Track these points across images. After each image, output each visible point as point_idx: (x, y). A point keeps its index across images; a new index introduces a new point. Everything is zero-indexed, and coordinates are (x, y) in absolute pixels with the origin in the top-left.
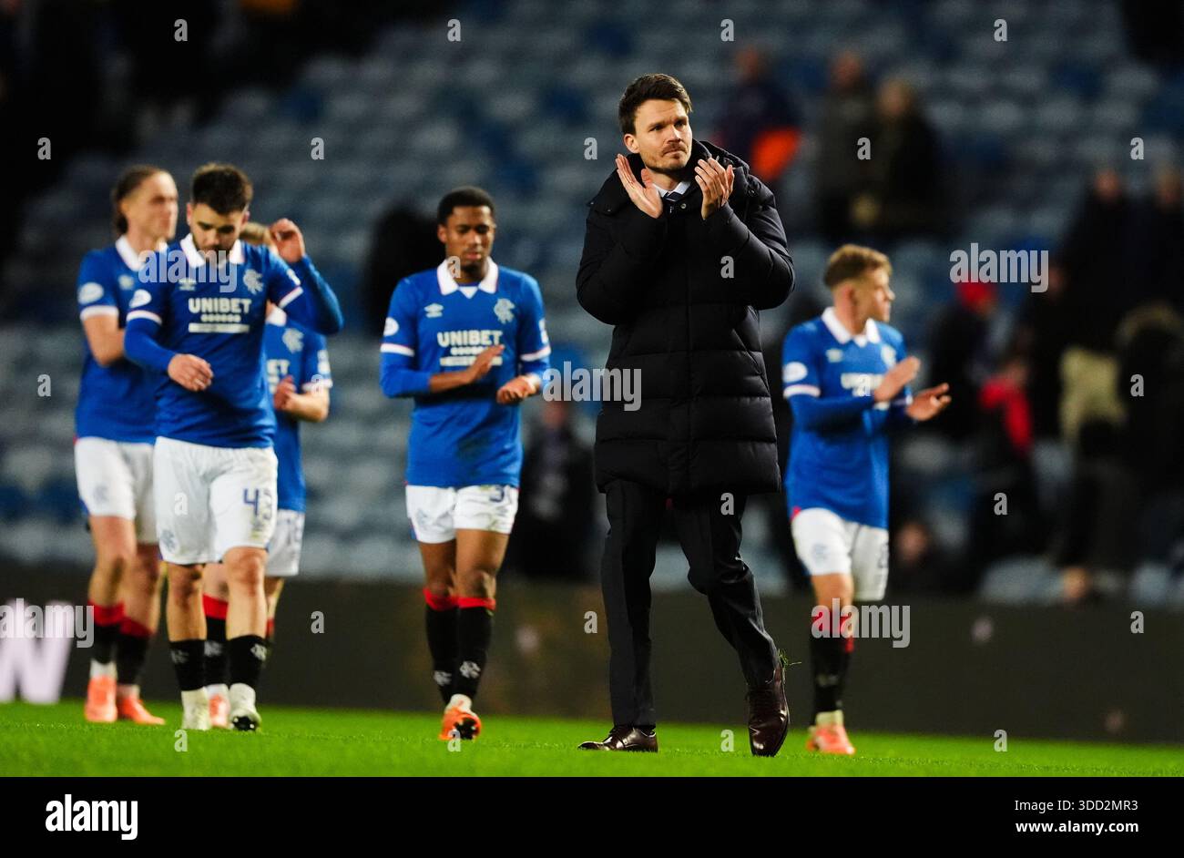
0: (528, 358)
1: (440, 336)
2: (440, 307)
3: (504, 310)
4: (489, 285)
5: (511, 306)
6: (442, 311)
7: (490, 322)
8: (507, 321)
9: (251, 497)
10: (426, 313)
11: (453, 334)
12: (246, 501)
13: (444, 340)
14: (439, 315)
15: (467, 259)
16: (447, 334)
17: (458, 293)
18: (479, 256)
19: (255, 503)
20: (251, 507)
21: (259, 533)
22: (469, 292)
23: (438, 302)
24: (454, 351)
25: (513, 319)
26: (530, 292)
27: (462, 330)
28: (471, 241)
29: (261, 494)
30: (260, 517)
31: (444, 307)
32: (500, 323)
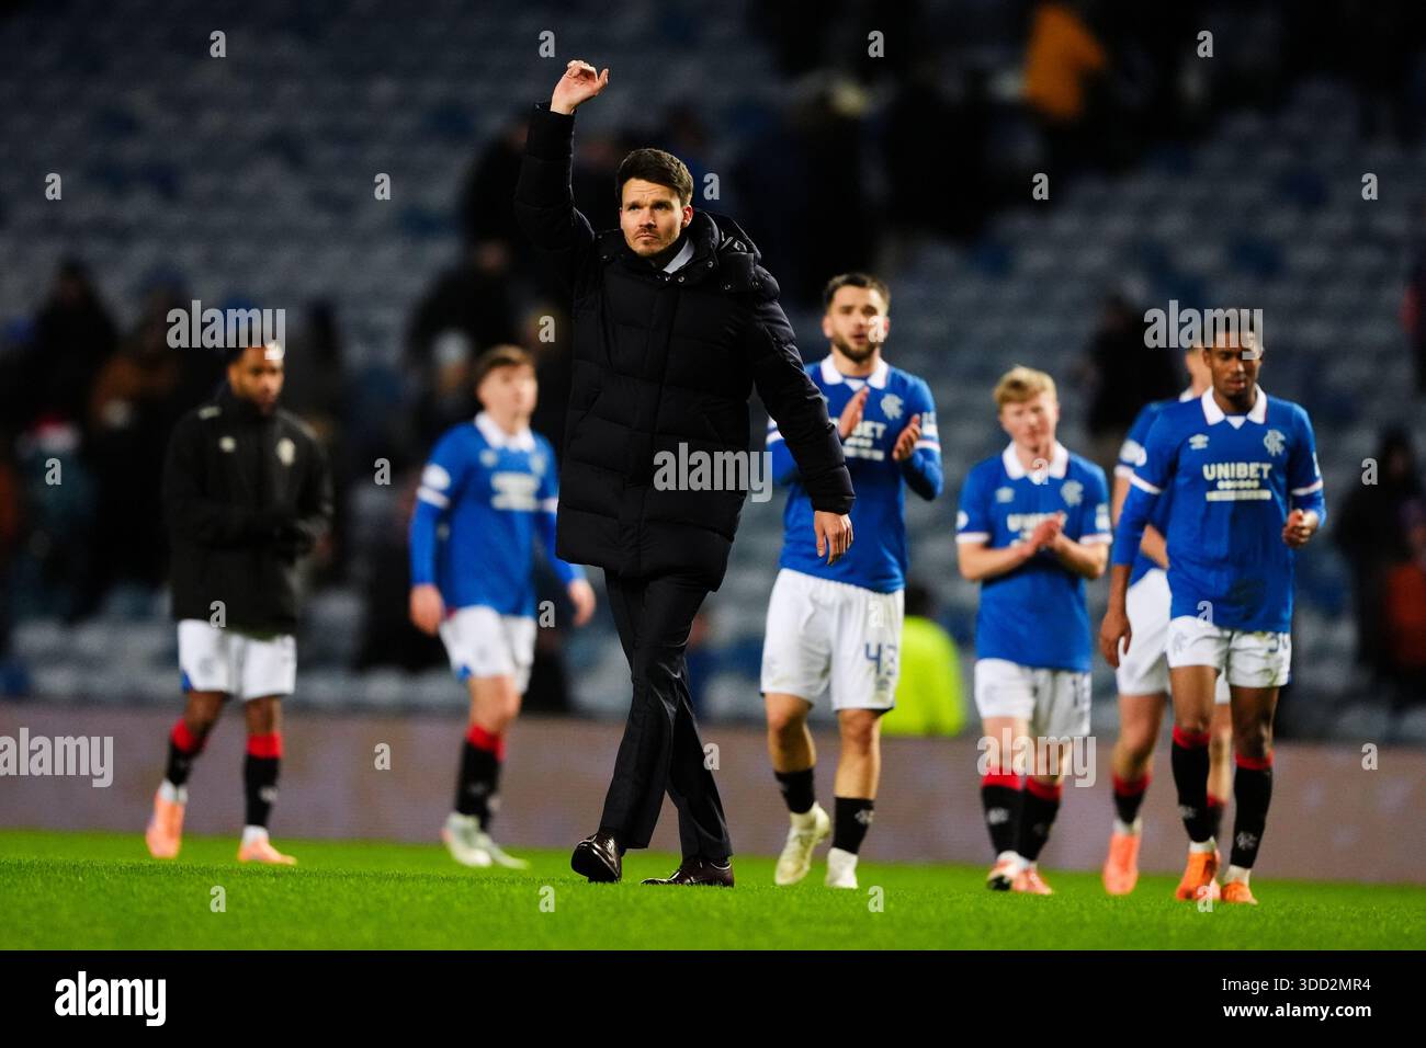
0: (1301, 492)
1: (1206, 468)
2: (1206, 438)
3: (1274, 441)
4: (1258, 415)
5: (1281, 437)
6: (1208, 443)
7: (1260, 454)
8: (1277, 453)
9: (873, 652)
10: (1190, 444)
11: (1220, 466)
12: (868, 657)
13: (1209, 473)
14: (1205, 446)
15: (1231, 389)
16: (1213, 467)
17: (1225, 423)
18: (1243, 385)
19: (878, 659)
20: (872, 664)
21: (883, 692)
22: (1237, 422)
23: (1203, 433)
24: (1221, 485)
25: (1284, 452)
26: (1302, 423)
27: (1230, 463)
28: (1234, 369)
29: (884, 648)
30: (883, 674)
31: (1210, 437)
32: (1270, 455)
